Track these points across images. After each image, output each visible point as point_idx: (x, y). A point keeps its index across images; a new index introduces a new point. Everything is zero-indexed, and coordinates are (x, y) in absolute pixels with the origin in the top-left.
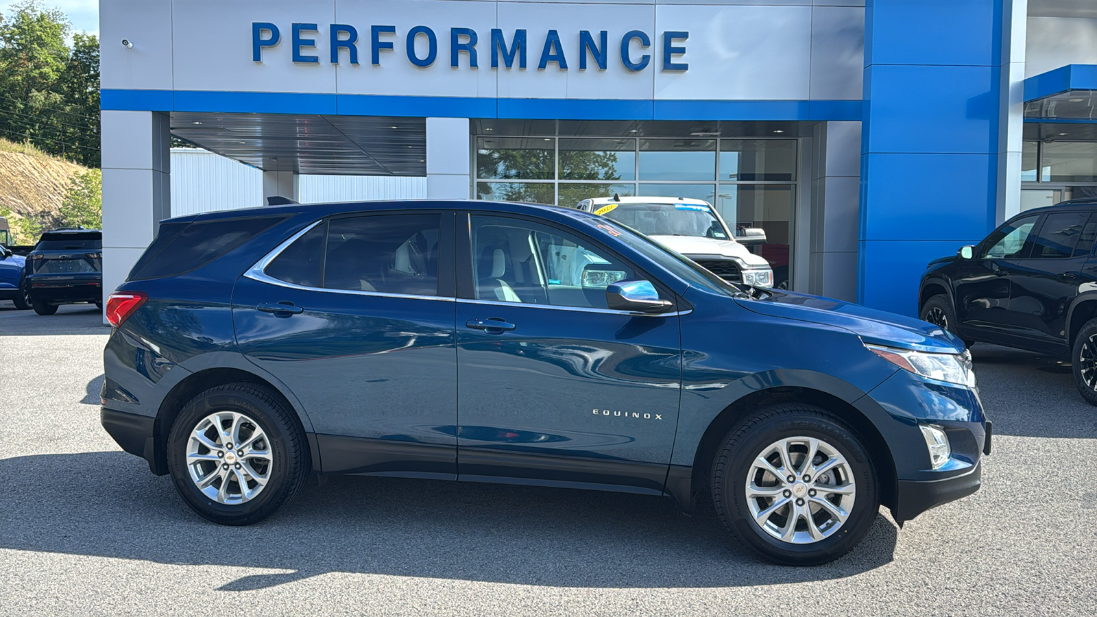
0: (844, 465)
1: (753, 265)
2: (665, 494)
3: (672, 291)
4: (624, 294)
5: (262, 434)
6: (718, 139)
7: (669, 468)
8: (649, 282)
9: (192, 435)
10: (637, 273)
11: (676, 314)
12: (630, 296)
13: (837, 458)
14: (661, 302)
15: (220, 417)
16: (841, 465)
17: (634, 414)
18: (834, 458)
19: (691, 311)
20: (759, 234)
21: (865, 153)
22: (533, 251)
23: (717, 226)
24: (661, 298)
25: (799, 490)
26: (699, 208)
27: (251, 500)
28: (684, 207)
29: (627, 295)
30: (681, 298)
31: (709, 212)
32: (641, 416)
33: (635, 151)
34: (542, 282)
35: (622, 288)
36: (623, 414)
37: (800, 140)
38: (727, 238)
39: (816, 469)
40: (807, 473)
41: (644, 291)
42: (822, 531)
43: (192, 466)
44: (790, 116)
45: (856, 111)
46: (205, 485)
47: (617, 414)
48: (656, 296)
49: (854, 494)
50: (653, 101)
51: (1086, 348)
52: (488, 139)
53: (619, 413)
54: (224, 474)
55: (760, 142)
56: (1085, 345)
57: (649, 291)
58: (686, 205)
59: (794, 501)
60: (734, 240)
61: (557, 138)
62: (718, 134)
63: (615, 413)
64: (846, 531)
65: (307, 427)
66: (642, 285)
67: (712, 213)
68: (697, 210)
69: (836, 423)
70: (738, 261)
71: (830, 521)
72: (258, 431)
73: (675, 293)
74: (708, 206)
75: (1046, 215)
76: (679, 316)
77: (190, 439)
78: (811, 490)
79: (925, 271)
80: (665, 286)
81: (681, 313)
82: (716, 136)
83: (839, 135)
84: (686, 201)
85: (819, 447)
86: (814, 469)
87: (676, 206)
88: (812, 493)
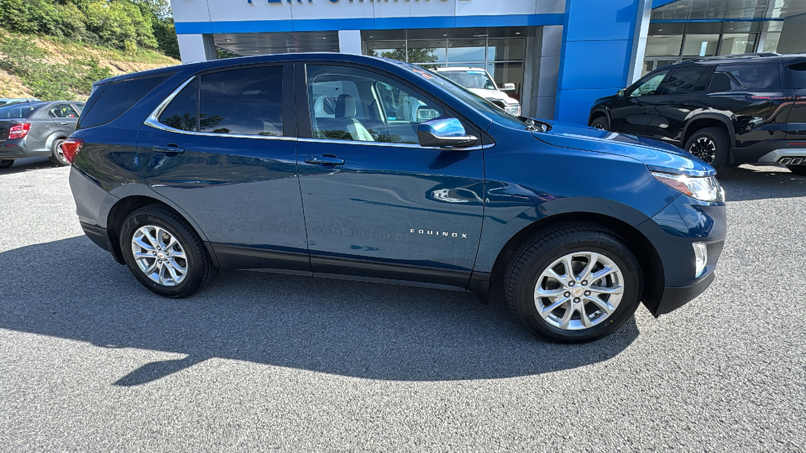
0: (617, 273)
1: (511, 104)
2: (468, 291)
3: (476, 126)
4: (435, 131)
5: (176, 241)
6: (487, 39)
7: (472, 273)
8: (458, 120)
9: (133, 241)
10: (447, 111)
11: (480, 147)
12: (440, 134)
13: (612, 267)
14: (468, 138)
15: (148, 229)
16: (615, 273)
17: (444, 233)
18: (609, 267)
19: (494, 144)
20: (511, 87)
21: (564, 41)
22: (376, 97)
23: (489, 83)
24: (468, 133)
25: (577, 292)
26: (480, 73)
27: (179, 284)
28: (472, 72)
29: (436, 133)
30: (485, 133)
31: (485, 75)
32: (450, 235)
33: (446, 47)
34: (383, 119)
35: (432, 126)
36: (434, 233)
37: (528, 38)
38: (495, 89)
39: (594, 275)
40: (586, 279)
41: (453, 128)
42: (592, 320)
43: (140, 261)
44: (524, 23)
45: (561, 19)
46: (150, 272)
47: (430, 232)
48: (463, 132)
49: (622, 295)
50: (455, 17)
51: (694, 146)
52: (372, 43)
53: (432, 232)
54: (160, 266)
55: (507, 40)
56: (694, 144)
57: (456, 127)
58: (473, 71)
59: (572, 300)
60: (499, 90)
61: (406, 41)
62: (487, 35)
63: (428, 232)
64: (611, 321)
65: (204, 238)
66: (451, 123)
67: (487, 75)
68: (479, 74)
69: (615, 240)
70: (503, 101)
71: (598, 312)
72: (173, 240)
73: (480, 129)
74: (485, 72)
75: (674, 69)
76: (482, 149)
77: (133, 244)
78: (586, 291)
79: (593, 105)
80: (471, 122)
81: (485, 147)
82: (486, 37)
83: (550, 33)
84: (473, 69)
85: (599, 259)
86: (592, 276)
87: (468, 72)
88: (588, 293)
